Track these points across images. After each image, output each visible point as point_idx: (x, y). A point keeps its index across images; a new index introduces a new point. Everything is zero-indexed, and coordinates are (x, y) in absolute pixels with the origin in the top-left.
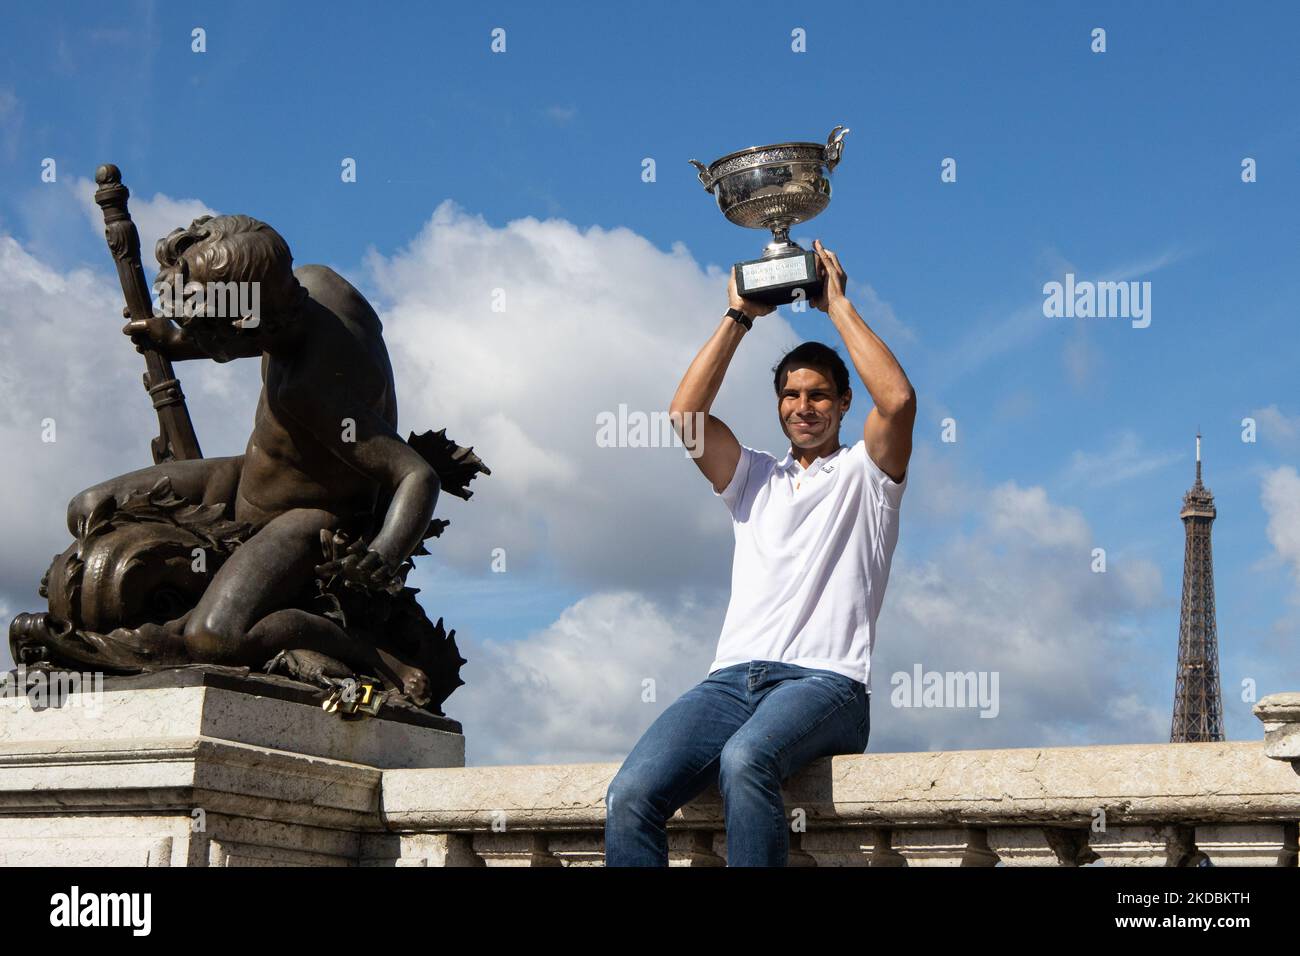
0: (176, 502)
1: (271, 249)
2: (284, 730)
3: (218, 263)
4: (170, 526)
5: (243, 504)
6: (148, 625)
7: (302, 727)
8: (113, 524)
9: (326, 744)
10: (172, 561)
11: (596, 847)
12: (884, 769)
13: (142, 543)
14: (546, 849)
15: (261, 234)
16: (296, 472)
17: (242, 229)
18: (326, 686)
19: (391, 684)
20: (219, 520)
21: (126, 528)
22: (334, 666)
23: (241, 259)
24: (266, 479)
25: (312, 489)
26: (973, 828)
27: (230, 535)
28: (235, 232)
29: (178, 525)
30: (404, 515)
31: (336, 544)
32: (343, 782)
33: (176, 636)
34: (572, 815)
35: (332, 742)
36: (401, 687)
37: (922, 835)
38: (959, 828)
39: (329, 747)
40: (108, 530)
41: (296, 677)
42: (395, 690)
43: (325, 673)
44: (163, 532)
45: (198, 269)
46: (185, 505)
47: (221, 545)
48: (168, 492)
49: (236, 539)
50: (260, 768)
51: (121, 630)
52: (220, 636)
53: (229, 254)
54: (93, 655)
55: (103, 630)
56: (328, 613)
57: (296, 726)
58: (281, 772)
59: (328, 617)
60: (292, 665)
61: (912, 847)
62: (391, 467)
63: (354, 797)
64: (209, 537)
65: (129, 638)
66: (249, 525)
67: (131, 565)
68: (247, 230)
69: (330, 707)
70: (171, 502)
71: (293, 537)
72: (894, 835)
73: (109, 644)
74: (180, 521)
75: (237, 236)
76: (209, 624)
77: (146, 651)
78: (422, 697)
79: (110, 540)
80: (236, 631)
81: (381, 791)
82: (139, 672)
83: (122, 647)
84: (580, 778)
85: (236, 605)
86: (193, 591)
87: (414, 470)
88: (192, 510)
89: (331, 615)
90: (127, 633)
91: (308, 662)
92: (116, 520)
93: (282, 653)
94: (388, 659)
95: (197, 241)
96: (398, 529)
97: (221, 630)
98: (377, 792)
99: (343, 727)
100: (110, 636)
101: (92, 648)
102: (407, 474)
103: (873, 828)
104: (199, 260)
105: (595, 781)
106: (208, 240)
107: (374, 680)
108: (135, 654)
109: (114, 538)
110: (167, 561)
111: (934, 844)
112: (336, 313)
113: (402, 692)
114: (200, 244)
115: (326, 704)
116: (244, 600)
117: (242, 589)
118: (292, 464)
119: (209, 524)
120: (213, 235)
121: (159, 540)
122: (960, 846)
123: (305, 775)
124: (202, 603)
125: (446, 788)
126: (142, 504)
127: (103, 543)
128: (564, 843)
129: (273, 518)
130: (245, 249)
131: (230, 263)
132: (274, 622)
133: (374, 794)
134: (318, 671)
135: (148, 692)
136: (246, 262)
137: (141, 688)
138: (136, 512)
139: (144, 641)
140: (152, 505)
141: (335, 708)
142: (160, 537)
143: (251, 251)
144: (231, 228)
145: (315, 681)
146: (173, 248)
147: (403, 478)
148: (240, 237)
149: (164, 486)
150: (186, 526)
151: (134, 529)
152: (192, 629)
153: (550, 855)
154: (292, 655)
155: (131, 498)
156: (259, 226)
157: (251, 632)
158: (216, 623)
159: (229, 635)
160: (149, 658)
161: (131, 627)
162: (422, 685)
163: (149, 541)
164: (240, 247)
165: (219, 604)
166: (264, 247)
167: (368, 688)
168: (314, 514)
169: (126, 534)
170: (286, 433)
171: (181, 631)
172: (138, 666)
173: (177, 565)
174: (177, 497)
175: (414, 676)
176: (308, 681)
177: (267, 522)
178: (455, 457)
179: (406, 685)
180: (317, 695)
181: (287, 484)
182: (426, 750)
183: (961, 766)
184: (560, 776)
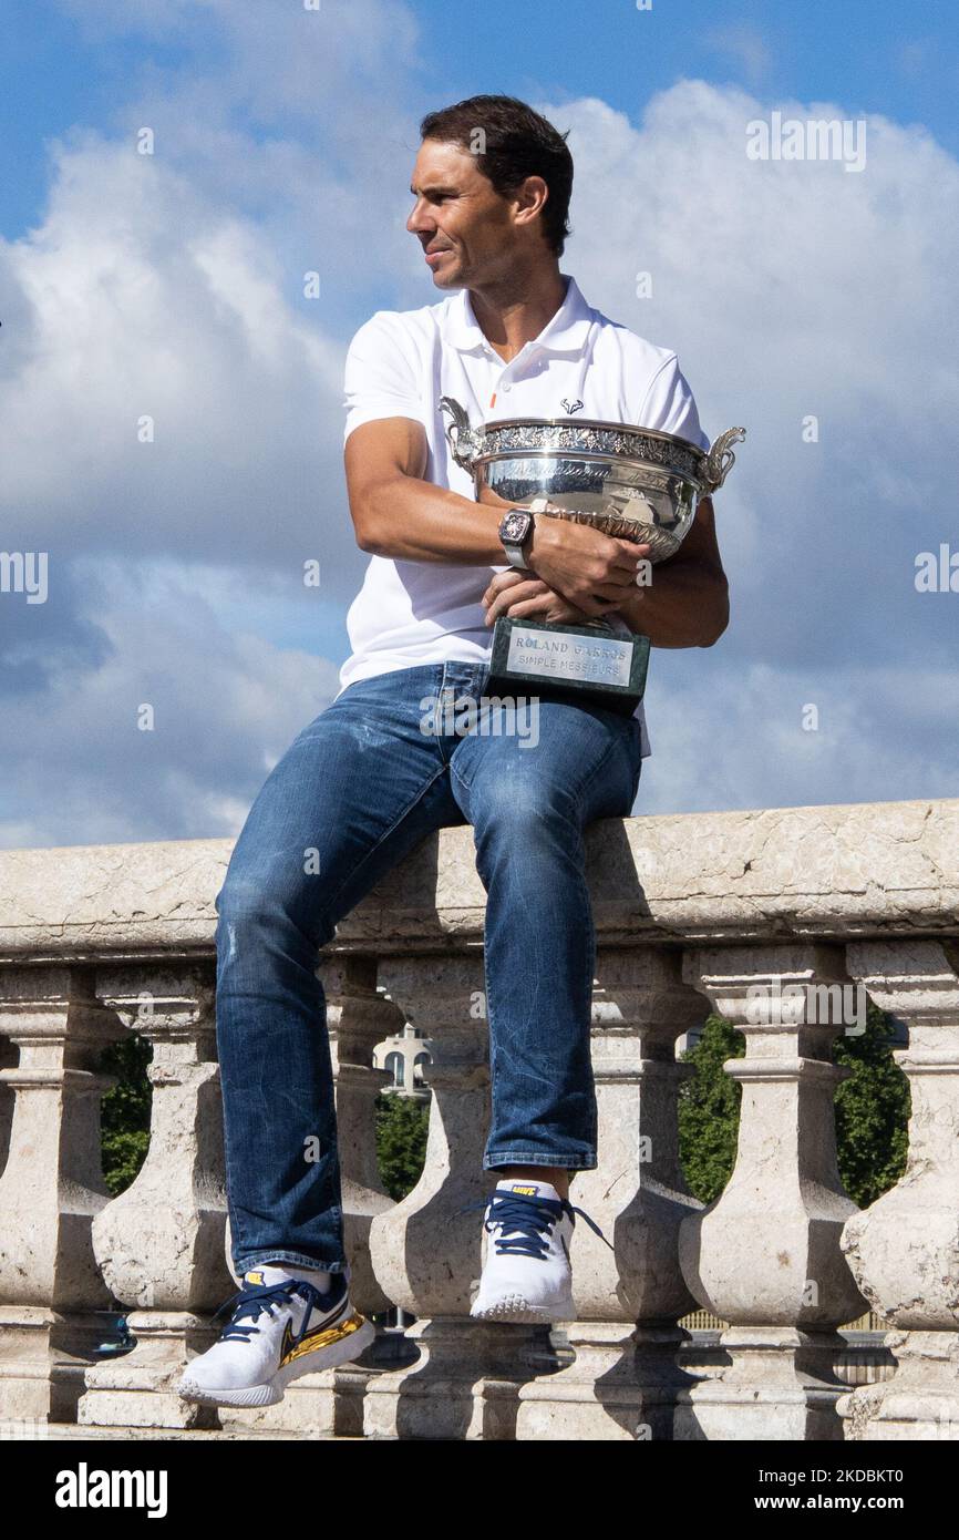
11: (177, 987)
12: (664, 842)
14: (91, 995)
26: (821, 943)
34: (132, 933)
37: (737, 957)
38: (799, 942)
61: (716, 978)
72: (686, 957)
84: (143, 868)
103: (651, 947)
105: (168, 873)
111: (756, 972)
122: (799, 975)
128: (122, 983)
153: (99, 1005)
183: (796, 835)
184: (109, 866)
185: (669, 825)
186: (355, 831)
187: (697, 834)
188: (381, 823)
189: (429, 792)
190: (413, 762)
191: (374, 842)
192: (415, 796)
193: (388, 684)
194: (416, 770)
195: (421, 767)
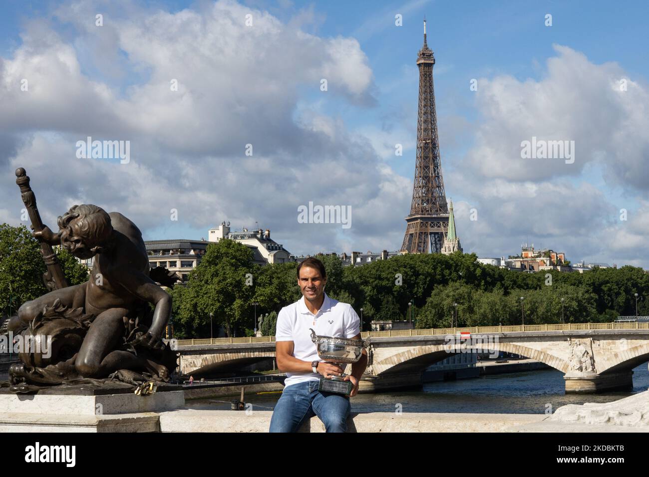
0: (63, 309)
1: (104, 219)
2: (122, 406)
3: (84, 228)
4: (63, 320)
5: (88, 306)
6: (61, 362)
7: (129, 402)
8: (43, 323)
9: (137, 407)
10: (67, 336)
13: (55, 330)
15: (99, 214)
16: (112, 295)
17: (92, 212)
18: (136, 385)
19: (154, 373)
20: (81, 314)
21: (48, 324)
22: (137, 376)
23: (94, 226)
24: (99, 297)
25: (119, 301)
27: (86, 320)
28: (89, 214)
29: (65, 318)
30: (161, 317)
31: (131, 324)
32: (146, 423)
33: (72, 366)
35: (139, 405)
36: (158, 374)
39: (138, 407)
40: (41, 325)
41: (123, 381)
42: (155, 376)
43: (134, 380)
44: (61, 324)
45: (77, 230)
46: (67, 310)
47: (83, 325)
48: (60, 306)
49: (88, 321)
50: (118, 425)
51: (51, 366)
52: (91, 365)
53: (88, 222)
54: (43, 379)
55: (43, 366)
56: (128, 350)
57: (126, 402)
58: (125, 424)
59: (129, 351)
60: (120, 377)
62: (154, 296)
63: (150, 427)
64: (78, 322)
65: (54, 369)
66: (93, 315)
67: (53, 340)
68: (94, 213)
69: (137, 393)
70: (61, 309)
71: (113, 321)
73: (47, 373)
74: (66, 317)
75: (90, 216)
76: (86, 361)
77: (61, 374)
78: (167, 378)
79: (43, 331)
80: (97, 364)
81: (160, 424)
82: (61, 384)
83: (52, 373)
85: (95, 353)
86: (76, 347)
87: (163, 297)
88: (70, 311)
89: (130, 350)
90: (53, 367)
91: (127, 375)
92: (43, 321)
93: (116, 372)
94: (152, 363)
95: (74, 218)
96: (159, 323)
97: (91, 364)
98: (158, 423)
99: (142, 399)
100: (46, 368)
101: (41, 375)
102: (161, 299)
104: (76, 226)
106: (79, 218)
107: (148, 374)
108: (58, 375)
109: (44, 329)
110: (66, 336)
112: (127, 236)
113: (158, 377)
114: (76, 220)
115: (136, 392)
116: (98, 351)
117: (97, 346)
118: (110, 292)
119: (77, 316)
120: (81, 215)
121: (61, 328)
123: (133, 423)
124: (81, 352)
125: (187, 423)
126: (52, 313)
127: (40, 332)
129: (102, 312)
130: (95, 221)
131: (89, 228)
132: (110, 358)
133: (157, 424)
134: (132, 379)
135: (70, 396)
136: (95, 226)
137: (67, 394)
138: (50, 317)
139: (60, 370)
140: (56, 312)
141: (139, 393)
142: (61, 326)
143: (97, 222)
144: (87, 212)
145: (131, 383)
146: (65, 222)
147: (158, 301)
148: (92, 216)
149: (58, 303)
150: (68, 318)
151: (51, 324)
152: (79, 363)
154: (120, 372)
155: (47, 310)
156: (98, 210)
157: (102, 363)
158: (88, 361)
159: (94, 365)
160: (62, 376)
161: (54, 364)
162: (166, 373)
163: (58, 329)
164: (92, 220)
165: (88, 354)
166: (102, 220)
167: (152, 384)
168: (120, 310)
169: (48, 327)
170: (107, 281)
171: (74, 363)
172: (59, 381)
173: (69, 337)
174: (64, 306)
175: (162, 369)
176: (128, 383)
177: (100, 313)
178: (169, 275)
179: (160, 373)
180: (132, 389)
181: (108, 299)
182: (171, 400)
183: (391, 425)
184: (234, 421)
185: (362, 421)
186: (295, 421)
187: (369, 423)
188: (299, 418)
189: (308, 410)
190: (305, 404)
191: (298, 422)
192: (306, 412)
193: (297, 386)
194: (305, 406)
195: (306, 405)
